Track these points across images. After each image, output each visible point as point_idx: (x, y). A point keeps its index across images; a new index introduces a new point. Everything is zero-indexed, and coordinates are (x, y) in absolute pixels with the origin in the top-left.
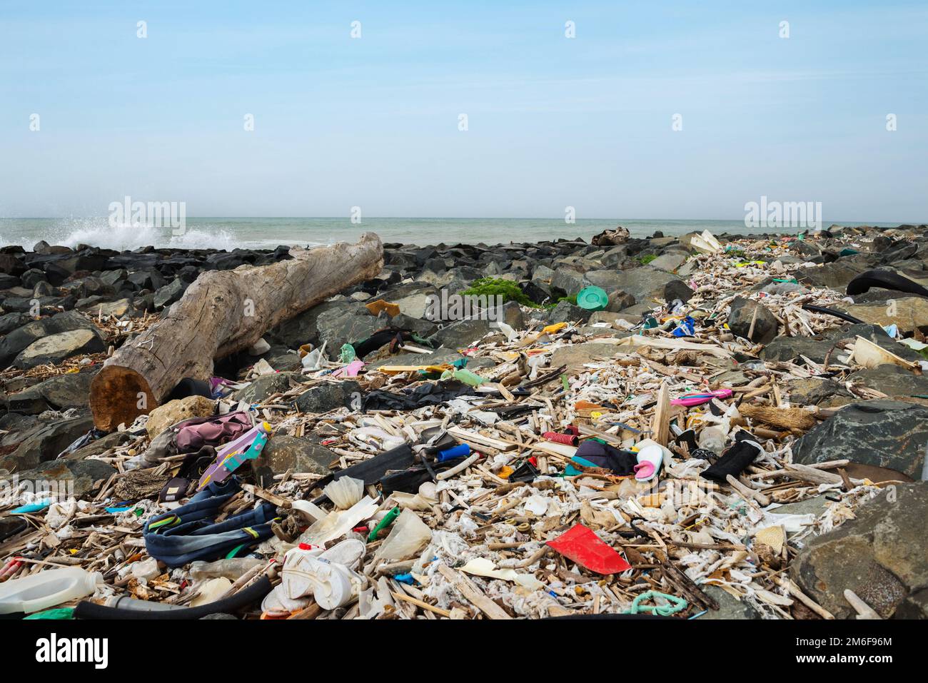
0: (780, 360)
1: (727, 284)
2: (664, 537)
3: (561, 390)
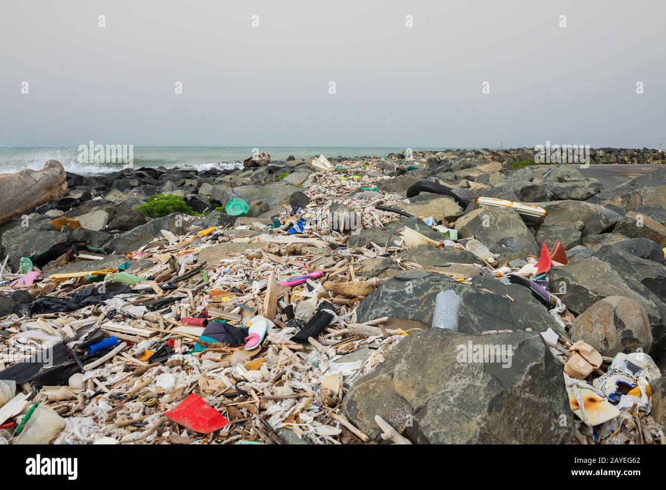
0: (359, 246)
1: (333, 193)
2: (258, 393)
3: (202, 281)
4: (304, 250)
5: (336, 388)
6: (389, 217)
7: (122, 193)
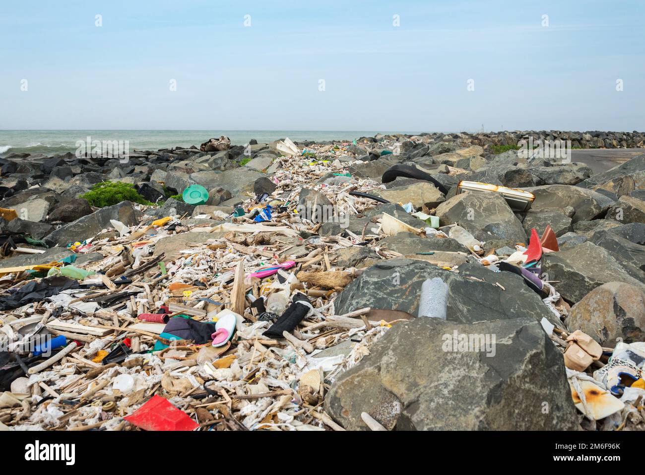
0: (332, 234)
1: (301, 179)
2: (230, 393)
3: (160, 274)
4: (273, 239)
5: (317, 385)
6: (364, 204)
7: (63, 182)
